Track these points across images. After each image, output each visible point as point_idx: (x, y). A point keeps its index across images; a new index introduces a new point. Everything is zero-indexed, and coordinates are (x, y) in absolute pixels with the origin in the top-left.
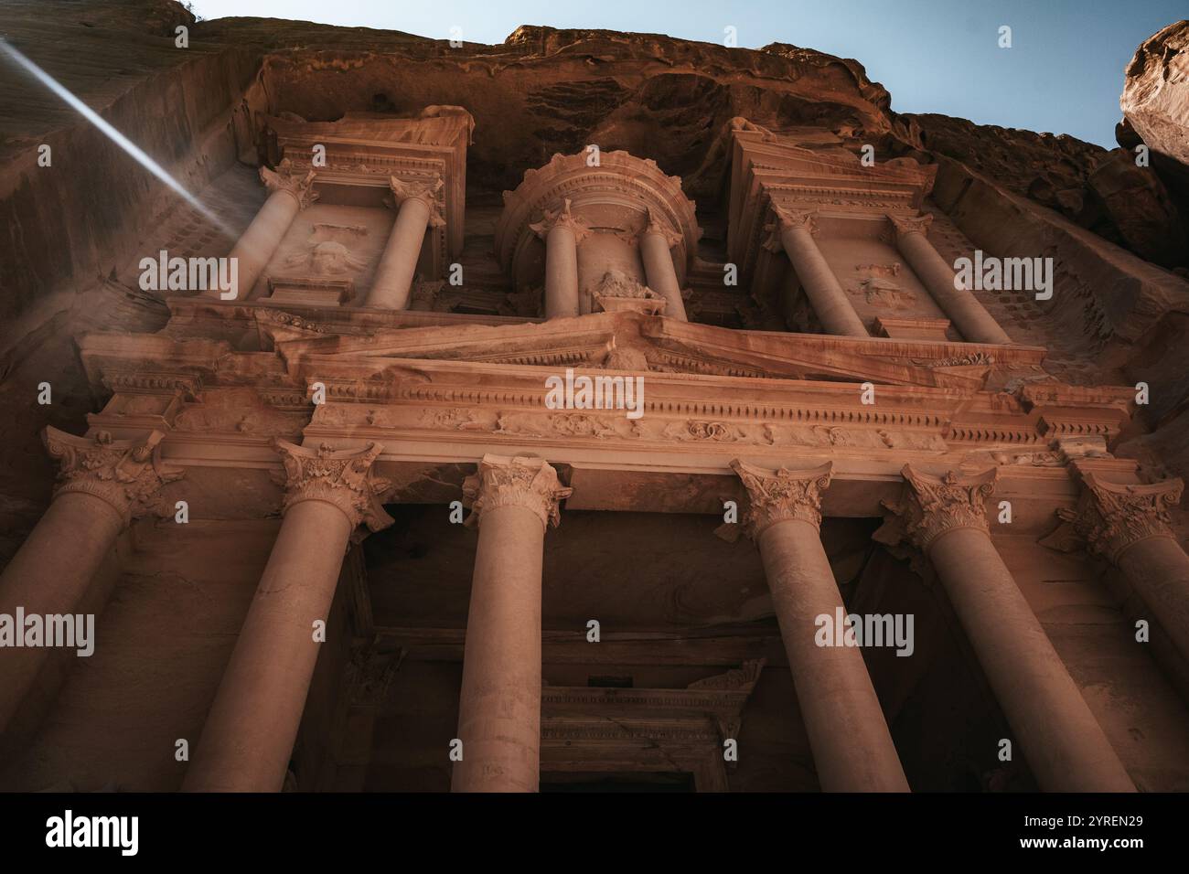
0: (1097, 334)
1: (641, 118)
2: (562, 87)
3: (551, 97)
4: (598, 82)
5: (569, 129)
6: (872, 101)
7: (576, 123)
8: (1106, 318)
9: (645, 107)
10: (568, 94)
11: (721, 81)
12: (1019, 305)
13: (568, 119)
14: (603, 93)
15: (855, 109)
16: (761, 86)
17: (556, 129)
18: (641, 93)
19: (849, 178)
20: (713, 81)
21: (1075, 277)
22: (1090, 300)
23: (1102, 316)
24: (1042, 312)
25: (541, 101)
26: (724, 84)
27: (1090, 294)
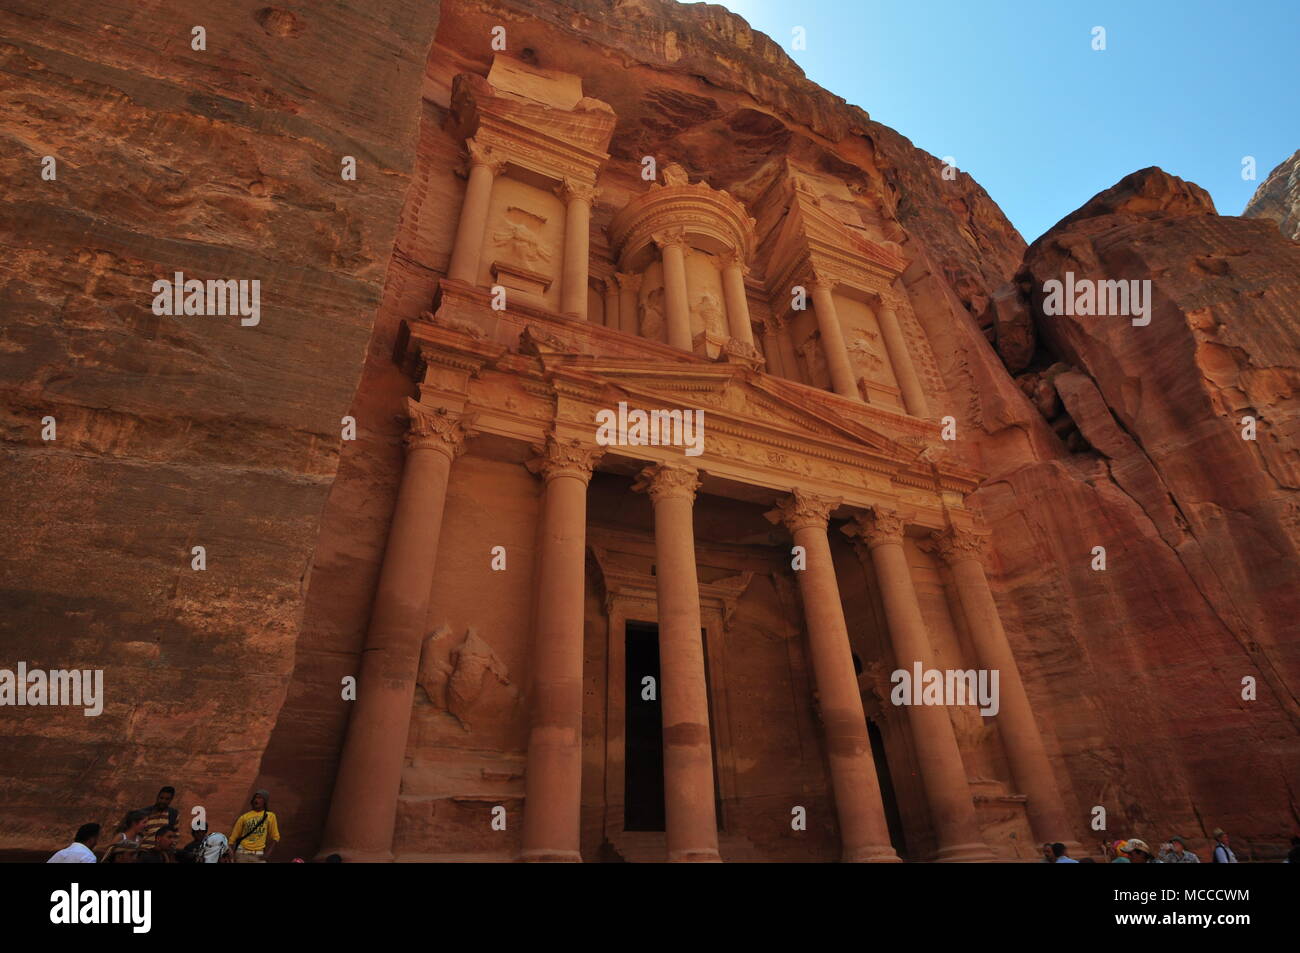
0: (972, 419)
1: (722, 132)
2: (676, 94)
3: (664, 98)
4: (703, 99)
5: (668, 125)
6: (879, 170)
7: (675, 122)
8: (980, 412)
9: (729, 127)
10: (678, 101)
11: (789, 126)
12: (934, 379)
13: (670, 117)
14: (704, 108)
15: (867, 174)
16: (814, 139)
17: (659, 122)
18: (730, 117)
19: (861, 254)
20: (783, 125)
21: (971, 377)
22: (976, 396)
23: (979, 410)
24: (945, 388)
25: (655, 98)
26: (790, 129)
27: (977, 392)
